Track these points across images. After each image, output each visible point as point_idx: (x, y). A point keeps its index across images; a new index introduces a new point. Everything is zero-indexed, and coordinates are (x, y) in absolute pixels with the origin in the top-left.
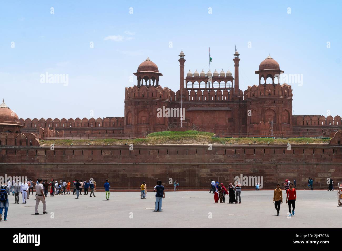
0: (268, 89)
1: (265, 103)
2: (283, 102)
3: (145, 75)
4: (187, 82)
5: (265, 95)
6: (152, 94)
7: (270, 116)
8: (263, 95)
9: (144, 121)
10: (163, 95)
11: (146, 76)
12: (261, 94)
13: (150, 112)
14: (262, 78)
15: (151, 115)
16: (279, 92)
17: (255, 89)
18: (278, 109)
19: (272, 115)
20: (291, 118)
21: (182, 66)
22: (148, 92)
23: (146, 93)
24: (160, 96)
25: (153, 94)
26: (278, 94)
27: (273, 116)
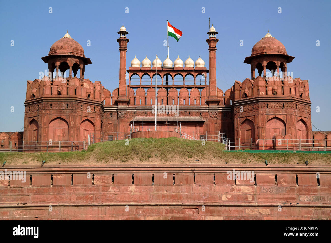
0: (273, 84)
1: (267, 107)
2: (298, 107)
3: (63, 60)
4: (132, 76)
5: (267, 94)
6: (76, 89)
7: (276, 130)
8: (264, 94)
9: (59, 136)
10: (92, 94)
11: (64, 62)
12: (261, 93)
13: (70, 120)
14: (256, 71)
15: (72, 125)
16: (291, 89)
17: (249, 85)
18: (290, 118)
19: (279, 128)
20: (309, 133)
21: (122, 49)
22: (68, 87)
23: (65, 89)
24: (88, 95)
25: (77, 91)
26: (289, 92)
27: (281, 129)
